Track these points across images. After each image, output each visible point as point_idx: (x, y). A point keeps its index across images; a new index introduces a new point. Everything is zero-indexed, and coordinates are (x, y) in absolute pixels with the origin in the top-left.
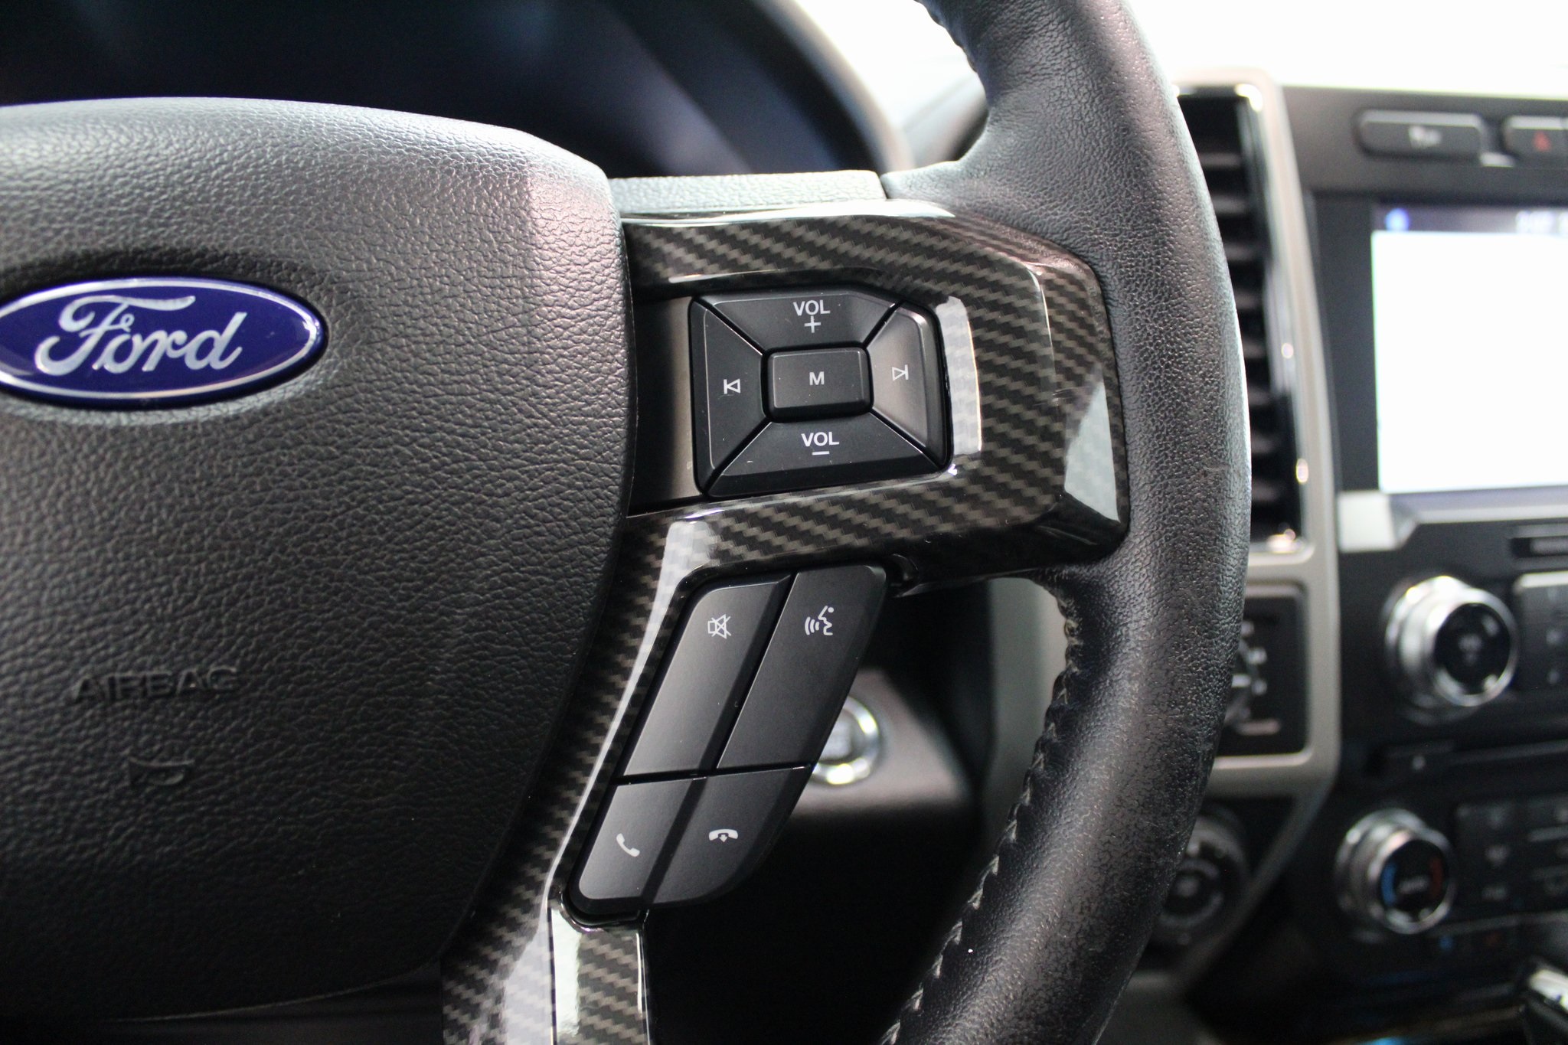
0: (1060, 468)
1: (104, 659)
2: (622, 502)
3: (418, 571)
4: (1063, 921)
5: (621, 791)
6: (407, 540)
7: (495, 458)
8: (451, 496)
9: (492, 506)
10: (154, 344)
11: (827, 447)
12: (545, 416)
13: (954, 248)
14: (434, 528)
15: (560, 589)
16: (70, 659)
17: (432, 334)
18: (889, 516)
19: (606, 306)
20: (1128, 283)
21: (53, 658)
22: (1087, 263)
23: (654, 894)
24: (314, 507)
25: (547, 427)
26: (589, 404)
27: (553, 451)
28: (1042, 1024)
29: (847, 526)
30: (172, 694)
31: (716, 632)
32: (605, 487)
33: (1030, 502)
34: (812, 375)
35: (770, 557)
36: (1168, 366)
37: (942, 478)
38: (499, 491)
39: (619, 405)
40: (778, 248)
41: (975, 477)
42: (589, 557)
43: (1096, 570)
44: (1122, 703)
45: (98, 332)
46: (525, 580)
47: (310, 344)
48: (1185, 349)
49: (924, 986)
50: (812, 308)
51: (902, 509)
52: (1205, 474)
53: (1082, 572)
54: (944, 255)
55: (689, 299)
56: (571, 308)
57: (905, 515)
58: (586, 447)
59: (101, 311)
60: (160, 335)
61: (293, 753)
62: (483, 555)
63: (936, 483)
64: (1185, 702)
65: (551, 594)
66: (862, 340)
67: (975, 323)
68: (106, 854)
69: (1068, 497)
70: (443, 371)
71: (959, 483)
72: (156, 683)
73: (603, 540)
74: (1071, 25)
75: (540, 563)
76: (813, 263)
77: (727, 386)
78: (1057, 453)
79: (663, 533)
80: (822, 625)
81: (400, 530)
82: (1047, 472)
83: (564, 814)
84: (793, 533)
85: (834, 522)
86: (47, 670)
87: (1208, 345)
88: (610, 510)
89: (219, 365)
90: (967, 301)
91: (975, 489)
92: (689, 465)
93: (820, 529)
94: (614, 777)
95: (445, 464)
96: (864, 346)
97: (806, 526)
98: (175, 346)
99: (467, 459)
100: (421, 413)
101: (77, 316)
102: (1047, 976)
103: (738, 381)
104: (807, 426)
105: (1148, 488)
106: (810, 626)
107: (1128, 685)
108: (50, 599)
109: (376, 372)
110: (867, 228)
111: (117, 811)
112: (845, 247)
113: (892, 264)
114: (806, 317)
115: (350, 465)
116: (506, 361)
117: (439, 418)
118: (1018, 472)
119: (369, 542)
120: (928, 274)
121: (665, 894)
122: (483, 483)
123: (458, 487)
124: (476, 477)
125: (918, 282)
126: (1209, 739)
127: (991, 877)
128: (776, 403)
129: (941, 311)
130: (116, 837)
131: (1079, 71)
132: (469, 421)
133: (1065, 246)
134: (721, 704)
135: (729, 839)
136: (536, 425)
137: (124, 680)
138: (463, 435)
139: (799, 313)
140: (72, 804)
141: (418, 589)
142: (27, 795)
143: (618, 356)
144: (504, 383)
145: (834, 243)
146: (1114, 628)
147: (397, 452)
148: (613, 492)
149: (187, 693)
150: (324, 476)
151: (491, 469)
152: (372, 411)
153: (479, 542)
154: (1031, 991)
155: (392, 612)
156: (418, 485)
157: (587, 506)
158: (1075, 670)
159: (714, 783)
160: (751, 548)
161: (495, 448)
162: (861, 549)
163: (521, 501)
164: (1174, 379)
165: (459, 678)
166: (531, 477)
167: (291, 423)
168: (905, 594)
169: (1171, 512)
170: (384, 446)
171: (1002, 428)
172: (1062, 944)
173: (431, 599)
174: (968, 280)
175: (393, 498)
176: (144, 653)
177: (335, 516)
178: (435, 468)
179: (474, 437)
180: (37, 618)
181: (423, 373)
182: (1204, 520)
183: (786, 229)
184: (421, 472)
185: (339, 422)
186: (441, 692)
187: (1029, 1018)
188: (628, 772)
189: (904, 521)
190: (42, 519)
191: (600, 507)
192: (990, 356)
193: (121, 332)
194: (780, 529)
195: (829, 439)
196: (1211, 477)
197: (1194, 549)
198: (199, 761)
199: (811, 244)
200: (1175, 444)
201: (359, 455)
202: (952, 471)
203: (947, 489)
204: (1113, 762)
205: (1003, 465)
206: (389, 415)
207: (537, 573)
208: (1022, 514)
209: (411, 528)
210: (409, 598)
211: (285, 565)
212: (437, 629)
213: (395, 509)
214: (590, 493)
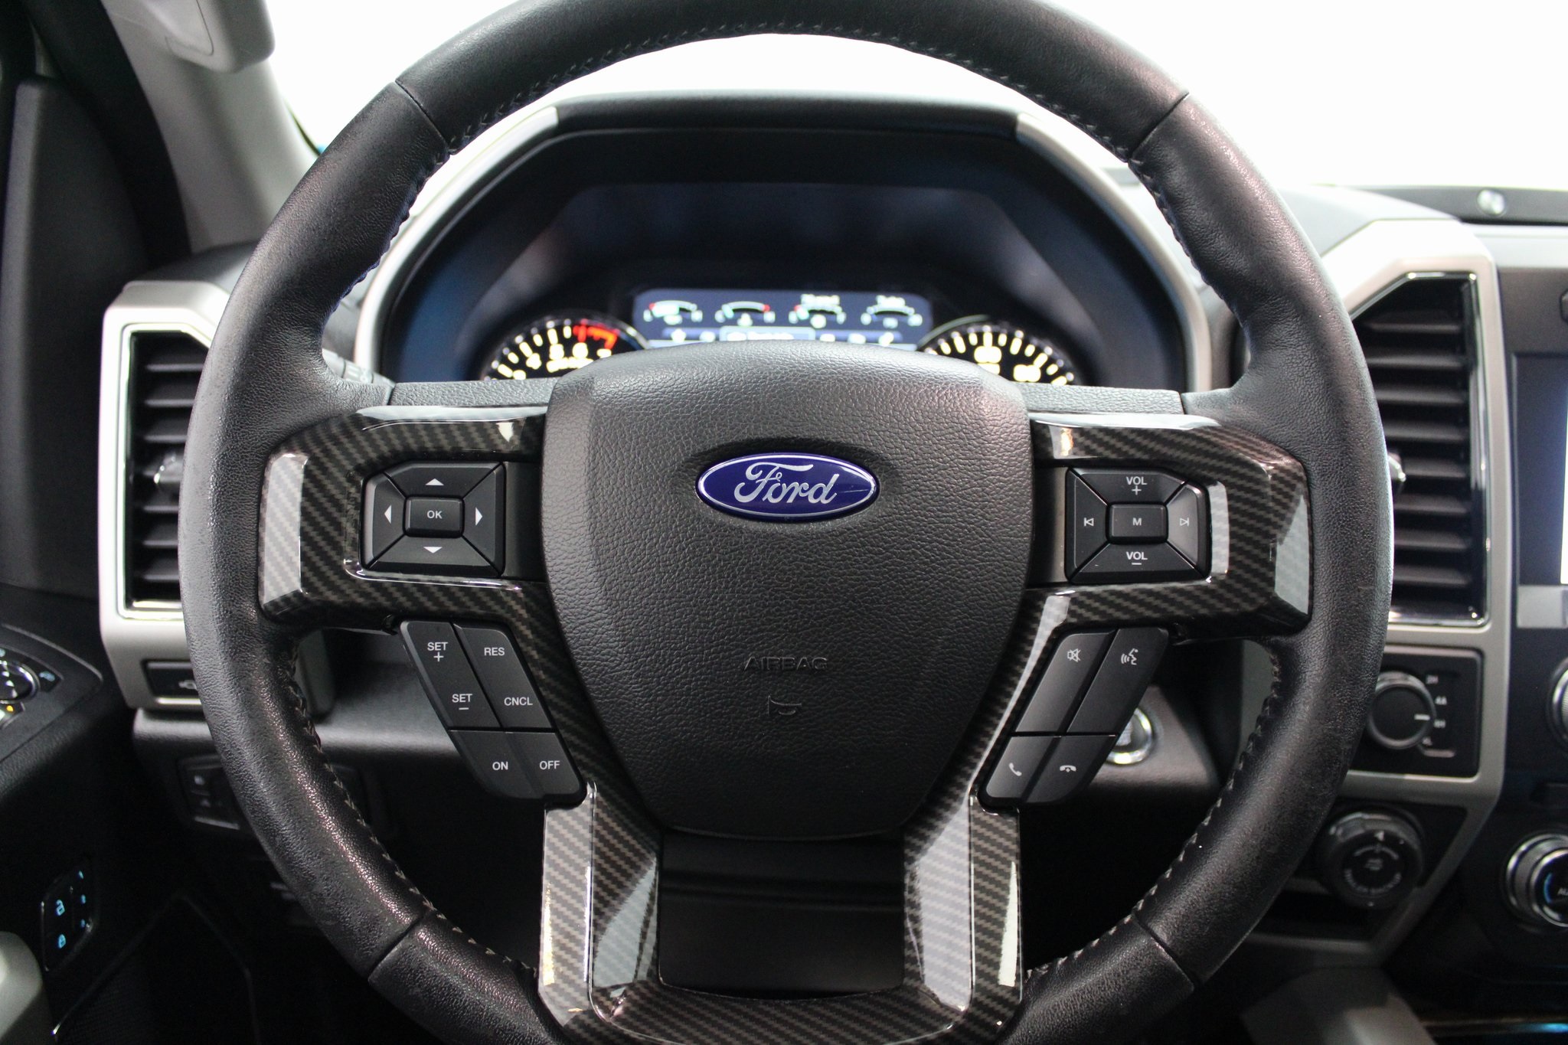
0: (1271, 582)
1: (762, 649)
2: (1025, 584)
3: (921, 615)
4: (1253, 834)
5: (1013, 740)
6: (916, 599)
7: (963, 558)
8: (940, 576)
9: (960, 583)
10: (793, 489)
11: (1140, 561)
12: (990, 536)
13: (1221, 452)
14: (929, 593)
15: (991, 629)
16: (745, 647)
17: (933, 490)
18: (1172, 602)
19: (1023, 475)
20: (1323, 475)
21: (737, 646)
22: (1299, 461)
23: (1027, 797)
24: (870, 579)
25: (990, 542)
26: (1012, 530)
27: (993, 556)
28: (1237, 887)
29: (1149, 606)
30: (794, 669)
31: (1071, 658)
32: (1017, 575)
33: (1252, 601)
34: (1135, 520)
35: (1104, 619)
36: (1342, 526)
37: (1202, 583)
38: (964, 576)
39: (1027, 531)
40: (1119, 445)
41: (1222, 584)
42: (1007, 613)
43: (1292, 640)
44: (1299, 717)
45: (765, 481)
46: (974, 623)
47: (872, 492)
48: (1353, 517)
49: (1173, 867)
50: (1137, 481)
51: (1180, 599)
52: (1359, 590)
53: (1283, 640)
54: (1214, 456)
55: (1066, 469)
56: (1005, 477)
57: (1181, 603)
58: (1009, 554)
59: (766, 470)
60: (796, 484)
61: (850, 705)
62: (954, 609)
63: (1200, 585)
64: (1336, 719)
65: (986, 632)
66: (1164, 501)
67: (1230, 497)
68: (752, 748)
69: (1276, 598)
70: (939, 510)
71: (1213, 587)
72: (788, 663)
73: (1015, 604)
74: (1301, 319)
75: (983, 615)
76: (1139, 455)
77: (1086, 522)
78: (1270, 574)
79: (1044, 601)
80: (1131, 658)
81: (913, 593)
82: (1263, 585)
83: (981, 750)
84: (1118, 607)
85: (1141, 603)
86: (733, 653)
87: (1368, 515)
88: (1019, 588)
89: (825, 502)
90: (1225, 483)
91: (1222, 591)
92: (1062, 564)
93: (1133, 606)
94: (1009, 732)
95: (937, 559)
96: (1165, 504)
97: (1126, 604)
98: (803, 491)
99: (949, 558)
100: (926, 532)
101: (754, 472)
102: (1242, 862)
103: (1092, 520)
104: (1130, 547)
105: (1324, 596)
106: (1124, 659)
107: (1302, 707)
108: (737, 617)
109: (905, 509)
110: (1172, 437)
111: (761, 726)
112: (1158, 447)
113: (1184, 459)
114: (1133, 486)
115: (889, 558)
116: (970, 506)
117: (936, 535)
118: (1247, 583)
119: (898, 598)
120: (1204, 466)
121: (1033, 798)
122: (956, 571)
123: (943, 572)
124: (952, 567)
125: (1199, 471)
126: (1349, 742)
127: (1216, 809)
128: (1113, 533)
129: (1212, 489)
130: (759, 739)
131: (1304, 347)
132: (951, 538)
133: (1288, 451)
134: (1071, 698)
135: (1071, 771)
136: (985, 541)
137: (771, 660)
138: (947, 545)
139: (1130, 483)
140: (738, 721)
141: (920, 624)
142: (716, 714)
143: (1028, 503)
144: (970, 517)
145: (1152, 445)
146: (1299, 673)
147: (914, 552)
148: (1022, 579)
149: (801, 669)
150: (876, 563)
151: (960, 563)
152: (902, 530)
153: (953, 602)
154: (1232, 870)
155: (906, 635)
156: (924, 571)
157: (1009, 585)
158: (1275, 696)
159: (1065, 740)
160: (1095, 614)
161: (963, 553)
162: (1156, 619)
163: (975, 582)
164: (1345, 534)
165: (937, 672)
166: (981, 569)
167: (861, 534)
168: (1179, 644)
169: (1337, 610)
170: (908, 549)
171: (1240, 558)
172: (1252, 846)
173: (926, 630)
174: (1227, 472)
175: (910, 577)
176: (782, 647)
177: (881, 584)
178: (932, 562)
179: (953, 546)
180: (730, 626)
181: (929, 511)
182: (1356, 617)
183: (1125, 433)
184: (925, 563)
185: (885, 535)
186: (927, 679)
187: (1230, 884)
188: (1017, 730)
189: (1181, 606)
190: (735, 576)
191: (1014, 586)
192: (1237, 516)
193: (776, 482)
194: (1111, 604)
195: (1142, 556)
196: (1362, 593)
197: (1348, 633)
198: (804, 704)
199: (1139, 444)
200: (1342, 572)
201: (895, 553)
202: (1208, 580)
203: (1206, 590)
204: (1290, 750)
205: (1239, 579)
206: (910, 533)
207: (980, 620)
208: (1247, 607)
209: (919, 592)
210: (915, 629)
211: (854, 608)
212: (929, 646)
213: (911, 582)
214: (1010, 578)
